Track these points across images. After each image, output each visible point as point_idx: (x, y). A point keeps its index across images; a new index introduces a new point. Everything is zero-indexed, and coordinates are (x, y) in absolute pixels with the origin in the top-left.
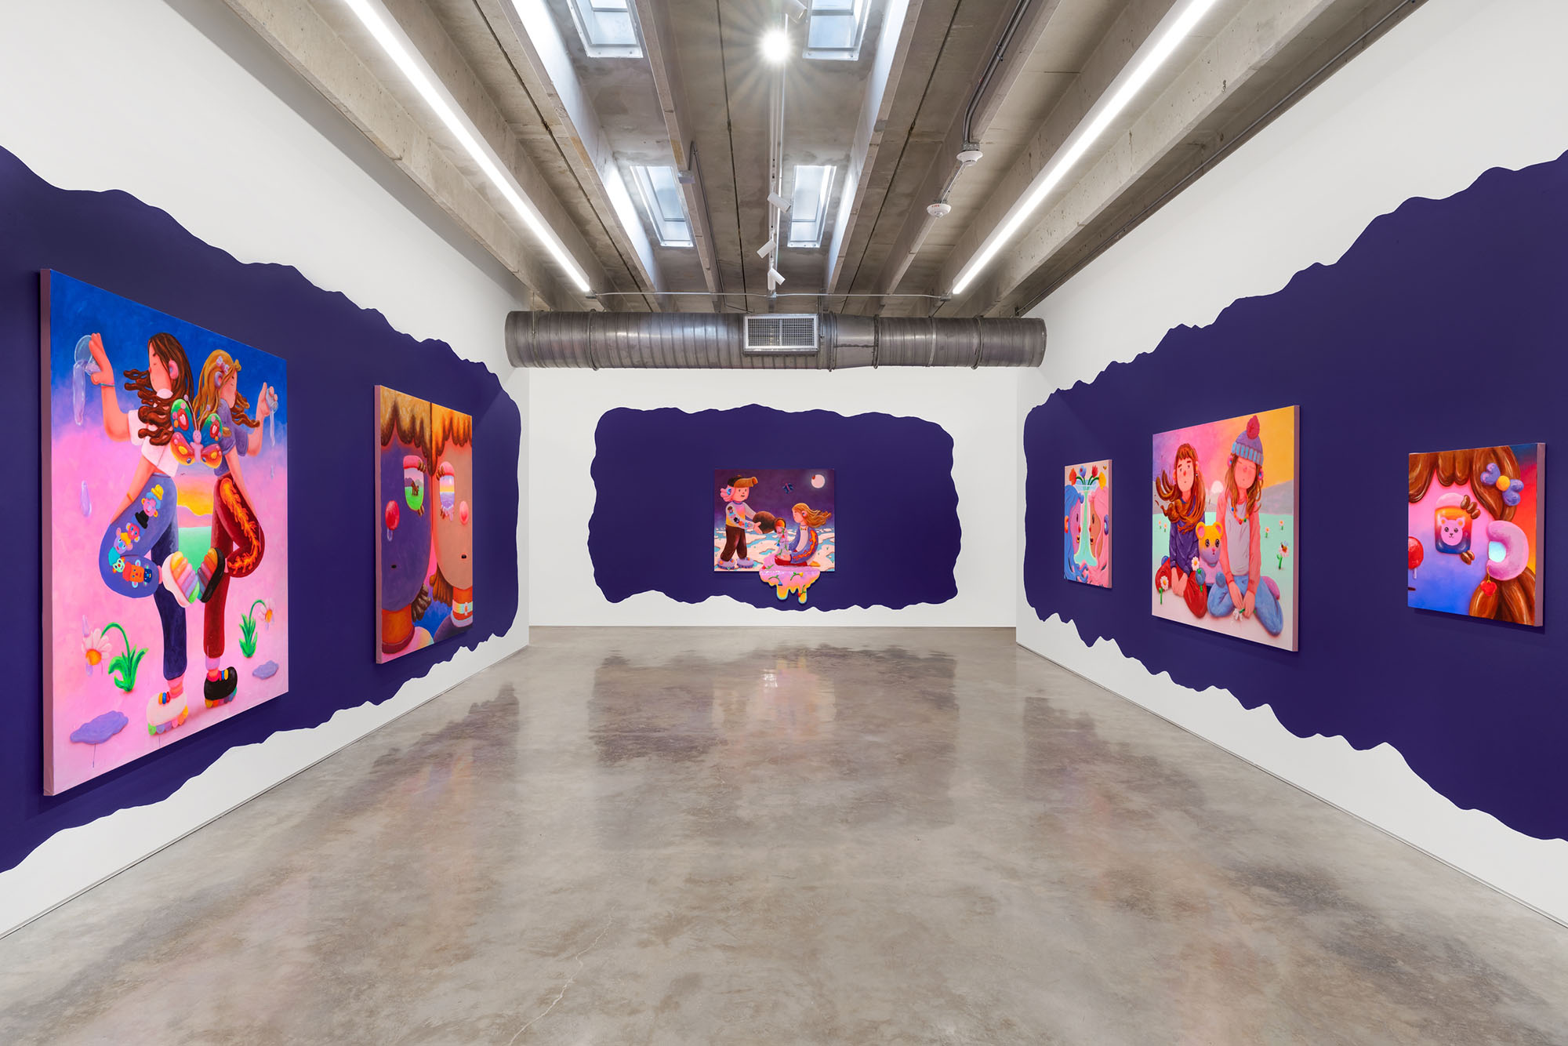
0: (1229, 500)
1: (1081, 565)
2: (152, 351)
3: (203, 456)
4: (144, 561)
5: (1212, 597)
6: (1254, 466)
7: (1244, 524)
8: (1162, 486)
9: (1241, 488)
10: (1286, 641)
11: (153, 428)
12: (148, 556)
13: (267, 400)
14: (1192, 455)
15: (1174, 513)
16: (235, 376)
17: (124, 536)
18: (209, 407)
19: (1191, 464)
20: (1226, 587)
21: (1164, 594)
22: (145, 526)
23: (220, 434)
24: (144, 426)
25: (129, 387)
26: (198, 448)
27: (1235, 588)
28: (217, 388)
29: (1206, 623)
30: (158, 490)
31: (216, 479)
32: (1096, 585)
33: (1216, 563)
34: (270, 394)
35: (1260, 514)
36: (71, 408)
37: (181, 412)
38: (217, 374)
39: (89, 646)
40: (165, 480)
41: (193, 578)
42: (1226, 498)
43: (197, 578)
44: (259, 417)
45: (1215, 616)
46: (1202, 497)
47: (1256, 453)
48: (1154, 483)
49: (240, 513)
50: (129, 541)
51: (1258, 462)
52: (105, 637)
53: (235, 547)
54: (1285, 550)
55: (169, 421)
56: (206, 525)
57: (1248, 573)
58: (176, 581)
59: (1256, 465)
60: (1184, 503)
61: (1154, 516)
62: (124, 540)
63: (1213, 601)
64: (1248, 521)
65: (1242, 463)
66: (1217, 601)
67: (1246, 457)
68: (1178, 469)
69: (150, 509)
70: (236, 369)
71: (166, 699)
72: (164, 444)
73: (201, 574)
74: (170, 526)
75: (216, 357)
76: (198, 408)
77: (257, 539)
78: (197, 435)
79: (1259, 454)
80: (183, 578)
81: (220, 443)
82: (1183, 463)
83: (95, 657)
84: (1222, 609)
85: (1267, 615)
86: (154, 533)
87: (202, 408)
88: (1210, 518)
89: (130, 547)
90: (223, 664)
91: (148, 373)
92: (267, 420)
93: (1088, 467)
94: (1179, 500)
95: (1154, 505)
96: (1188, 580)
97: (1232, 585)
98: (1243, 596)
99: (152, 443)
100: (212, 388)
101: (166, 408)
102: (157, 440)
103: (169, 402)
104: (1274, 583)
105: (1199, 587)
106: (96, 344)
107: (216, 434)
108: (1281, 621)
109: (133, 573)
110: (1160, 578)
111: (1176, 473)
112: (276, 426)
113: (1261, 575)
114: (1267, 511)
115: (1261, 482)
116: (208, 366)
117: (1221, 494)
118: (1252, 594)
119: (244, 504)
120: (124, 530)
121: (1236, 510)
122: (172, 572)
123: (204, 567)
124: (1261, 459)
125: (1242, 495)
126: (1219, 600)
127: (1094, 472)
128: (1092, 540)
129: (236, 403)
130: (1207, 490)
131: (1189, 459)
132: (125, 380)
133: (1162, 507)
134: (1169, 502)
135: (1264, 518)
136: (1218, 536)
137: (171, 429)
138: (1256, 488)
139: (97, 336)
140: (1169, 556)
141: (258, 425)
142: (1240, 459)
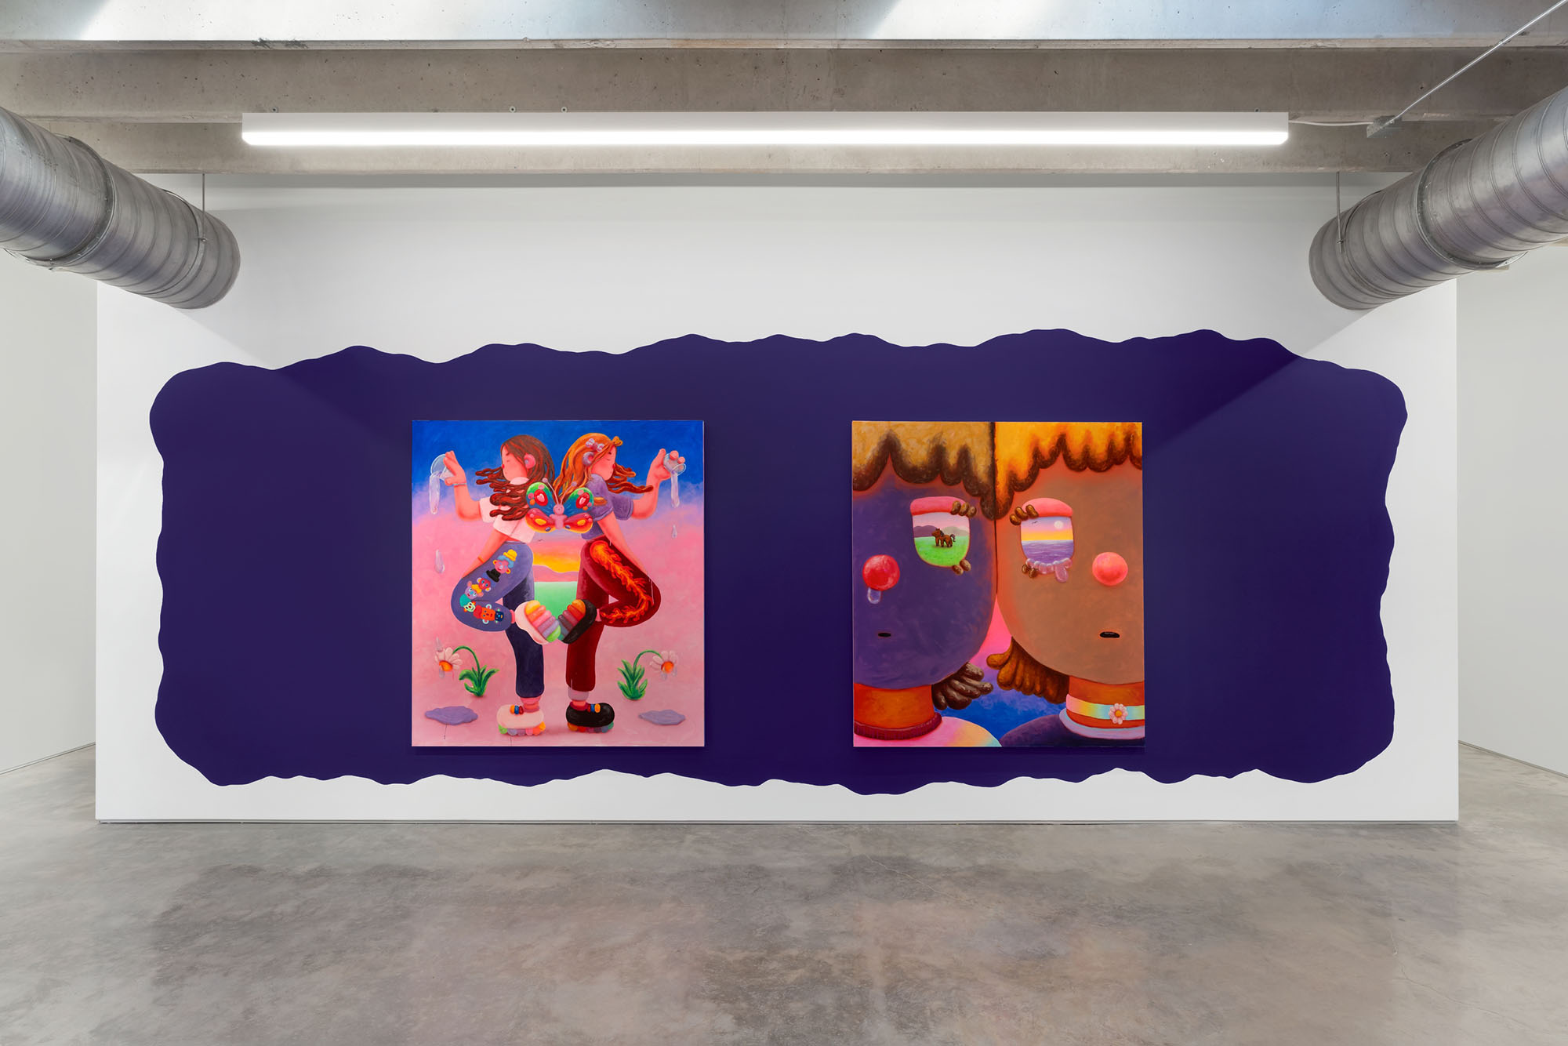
2: (504, 452)
3: (565, 524)
4: (495, 606)
11: (503, 508)
12: (500, 602)
13: (669, 463)
16: (614, 451)
17: (476, 587)
18: (575, 483)
22: (497, 580)
23: (591, 503)
24: (496, 508)
25: (480, 482)
26: (559, 520)
28: (586, 466)
30: (511, 554)
31: (584, 542)
34: (671, 458)
36: (428, 504)
37: (538, 492)
38: (586, 454)
39: (442, 658)
40: (519, 546)
41: (554, 621)
43: (557, 623)
44: (650, 481)
49: (619, 570)
50: (479, 591)
52: (455, 655)
53: (612, 600)
55: (524, 499)
56: (570, 580)
58: (531, 623)
62: (474, 590)
69: (501, 568)
70: (614, 445)
71: (519, 711)
72: (520, 518)
73: (563, 620)
74: (525, 580)
75: (587, 440)
76: (561, 486)
77: (648, 593)
78: (559, 508)
80: (539, 621)
81: (589, 512)
83: (447, 667)
86: (506, 586)
87: (565, 486)
89: (481, 595)
90: (594, 698)
91: (501, 469)
92: (666, 484)
99: (503, 519)
100: (579, 466)
101: (520, 492)
102: (508, 517)
103: (525, 486)
106: (449, 458)
107: (585, 504)
109: (483, 613)
112: (682, 489)
116: (573, 450)
119: (625, 561)
120: (474, 582)
122: (527, 616)
123: (566, 614)
129: (614, 474)
132: (478, 478)
137: (526, 507)
139: (451, 454)
141: (650, 489)
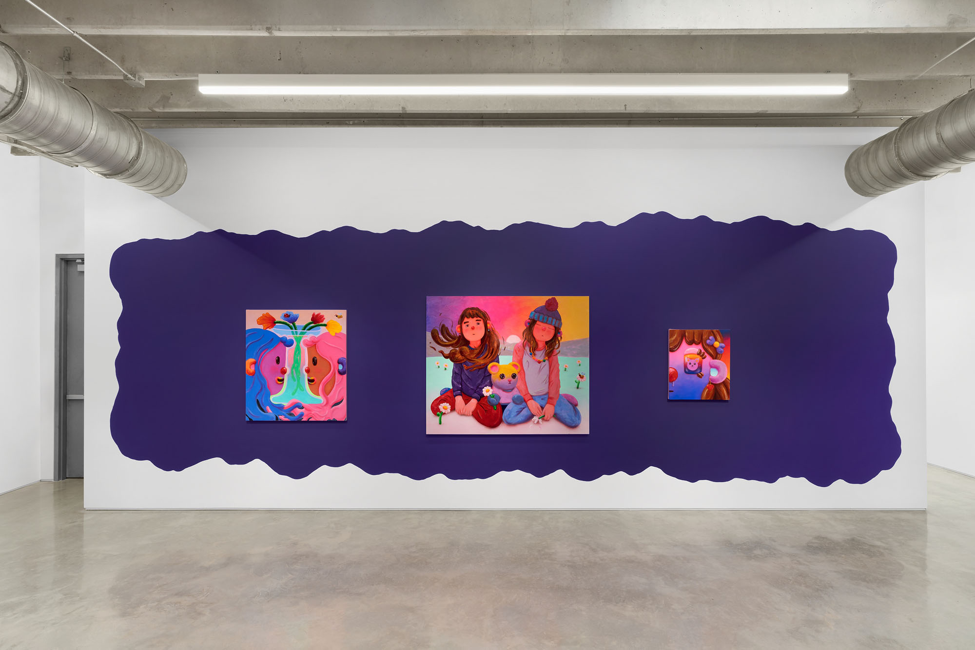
0: (527, 349)
1: (286, 404)
5: (508, 413)
6: (554, 328)
7: (543, 364)
8: (441, 336)
9: (539, 341)
10: (584, 428)
14: (482, 316)
15: (459, 356)
19: (482, 323)
20: (525, 404)
21: (443, 418)
27: (533, 405)
29: (502, 430)
32: (322, 419)
33: (513, 389)
35: (558, 357)
42: (524, 347)
45: (510, 424)
46: (496, 345)
47: (554, 320)
48: (429, 335)
51: (557, 326)
54: (581, 377)
57: (548, 393)
59: (555, 327)
60: (472, 350)
61: (427, 359)
63: (509, 414)
64: (547, 362)
65: (539, 326)
66: (514, 414)
67: (545, 321)
68: (464, 326)
79: (558, 322)
82: (472, 322)
84: (520, 418)
85: (567, 417)
88: (505, 361)
93: (304, 316)
94: (465, 348)
95: (429, 350)
96: (478, 403)
97: (531, 403)
98: (542, 408)
104: (573, 398)
105: (492, 406)
108: (579, 418)
110: (439, 404)
111: (461, 327)
113: (560, 393)
114: (565, 355)
115: (559, 338)
117: (517, 344)
118: (551, 405)
121: (535, 355)
124: (560, 324)
125: (541, 345)
126: (516, 413)
127: (317, 321)
128: (310, 381)
130: (501, 341)
131: (479, 319)
133: (442, 352)
134: (451, 348)
135: (562, 361)
136: (515, 371)
138: (555, 342)
140: (451, 388)
142: (538, 323)
